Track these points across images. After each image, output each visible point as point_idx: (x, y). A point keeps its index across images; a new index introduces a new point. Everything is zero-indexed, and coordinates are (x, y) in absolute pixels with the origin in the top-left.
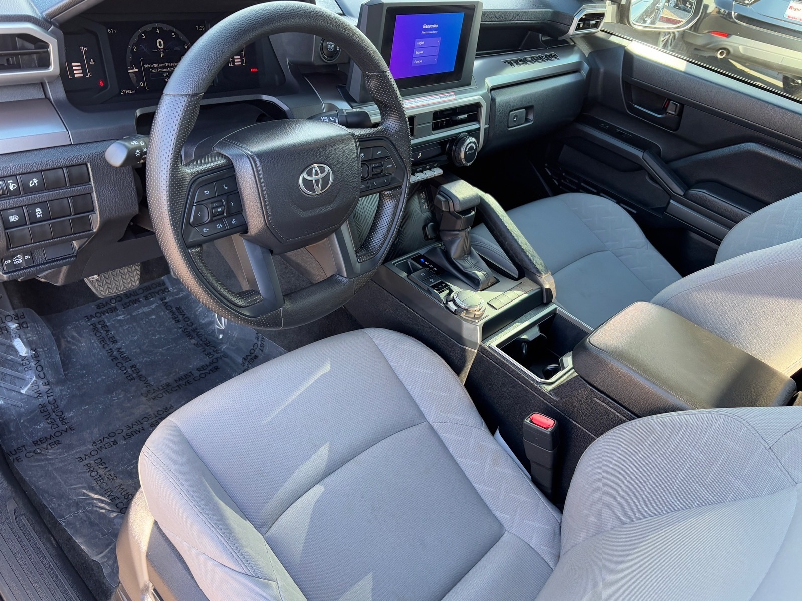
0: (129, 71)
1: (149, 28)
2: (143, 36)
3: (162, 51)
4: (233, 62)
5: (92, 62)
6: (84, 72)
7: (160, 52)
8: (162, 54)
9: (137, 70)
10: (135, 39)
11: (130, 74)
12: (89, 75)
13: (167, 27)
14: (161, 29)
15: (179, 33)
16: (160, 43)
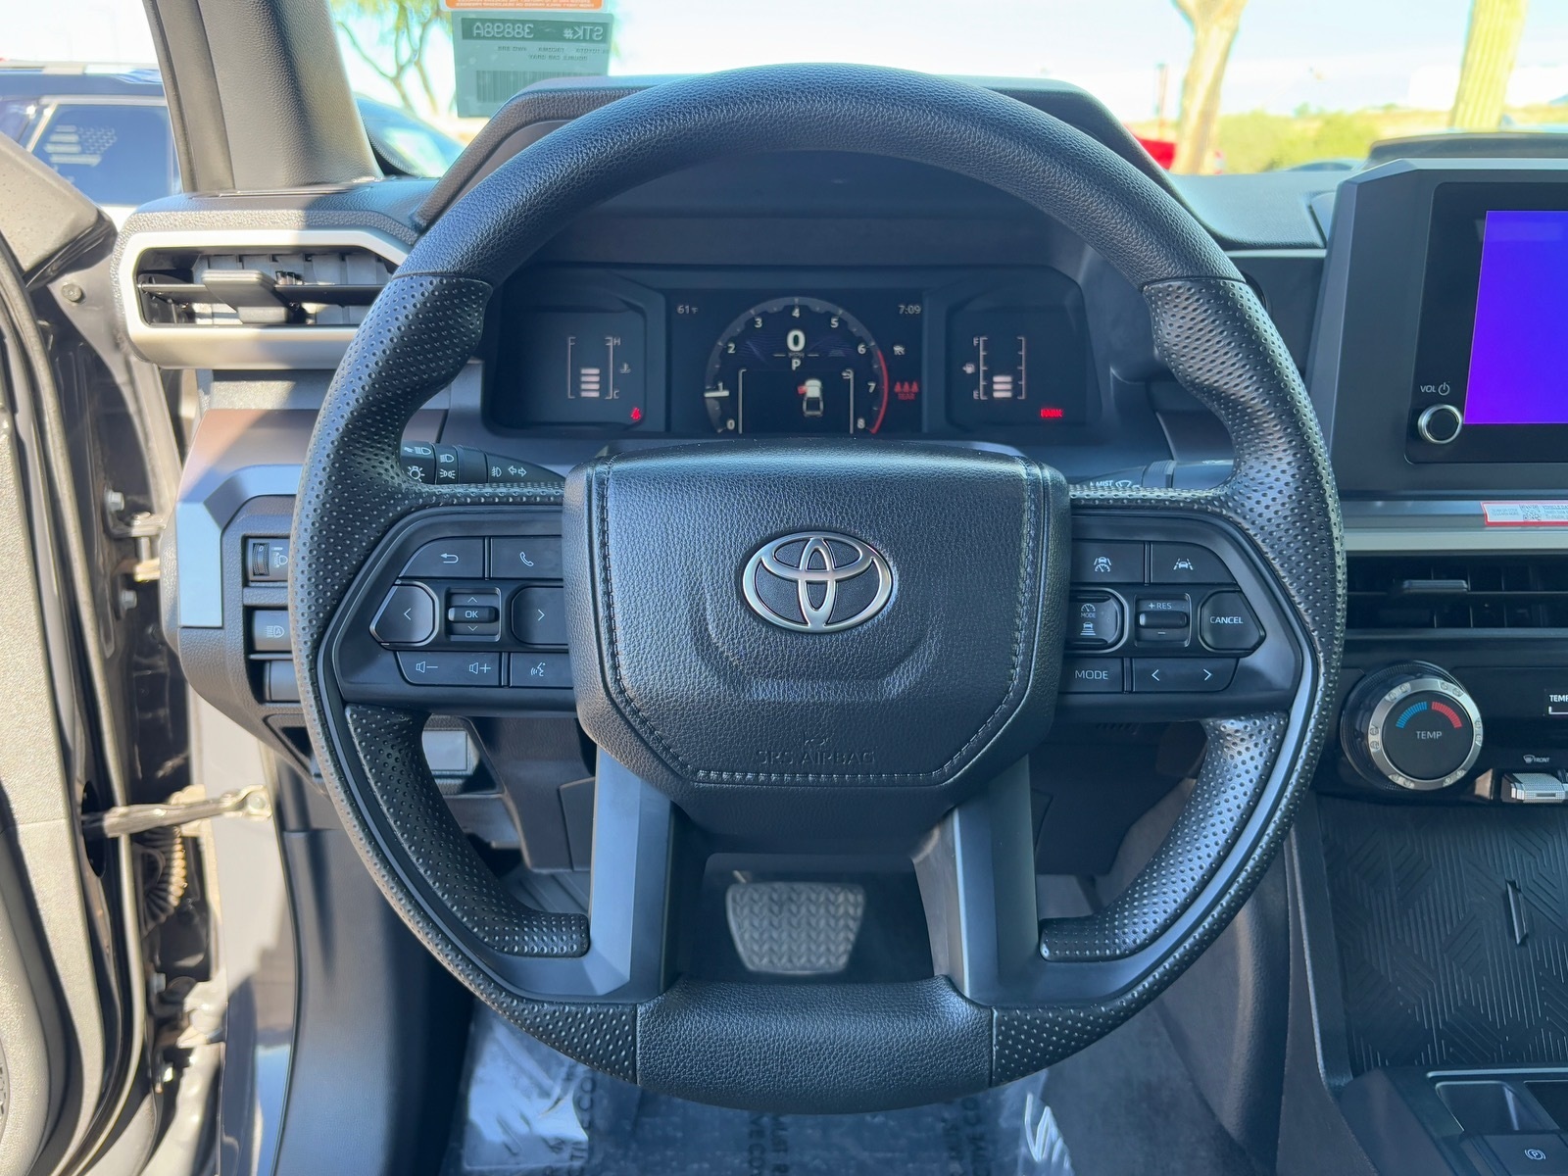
0: (707, 395)
1: (775, 306)
2: (756, 323)
3: (798, 357)
4: (989, 390)
5: (625, 369)
6: (604, 390)
7: (792, 357)
8: (796, 364)
9: (726, 393)
10: (737, 327)
11: (708, 401)
12: (612, 394)
13: (818, 306)
14: (803, 309)
15: (849, 318)
16: (796, 340)
